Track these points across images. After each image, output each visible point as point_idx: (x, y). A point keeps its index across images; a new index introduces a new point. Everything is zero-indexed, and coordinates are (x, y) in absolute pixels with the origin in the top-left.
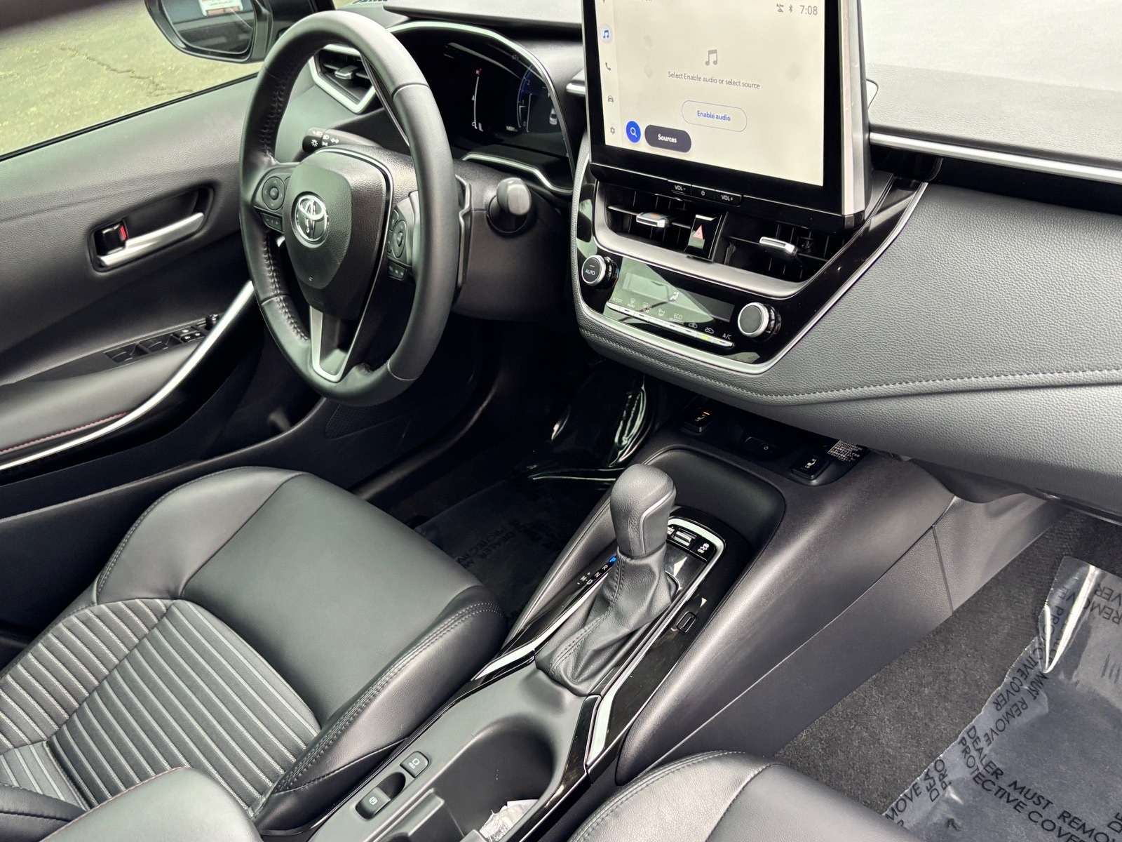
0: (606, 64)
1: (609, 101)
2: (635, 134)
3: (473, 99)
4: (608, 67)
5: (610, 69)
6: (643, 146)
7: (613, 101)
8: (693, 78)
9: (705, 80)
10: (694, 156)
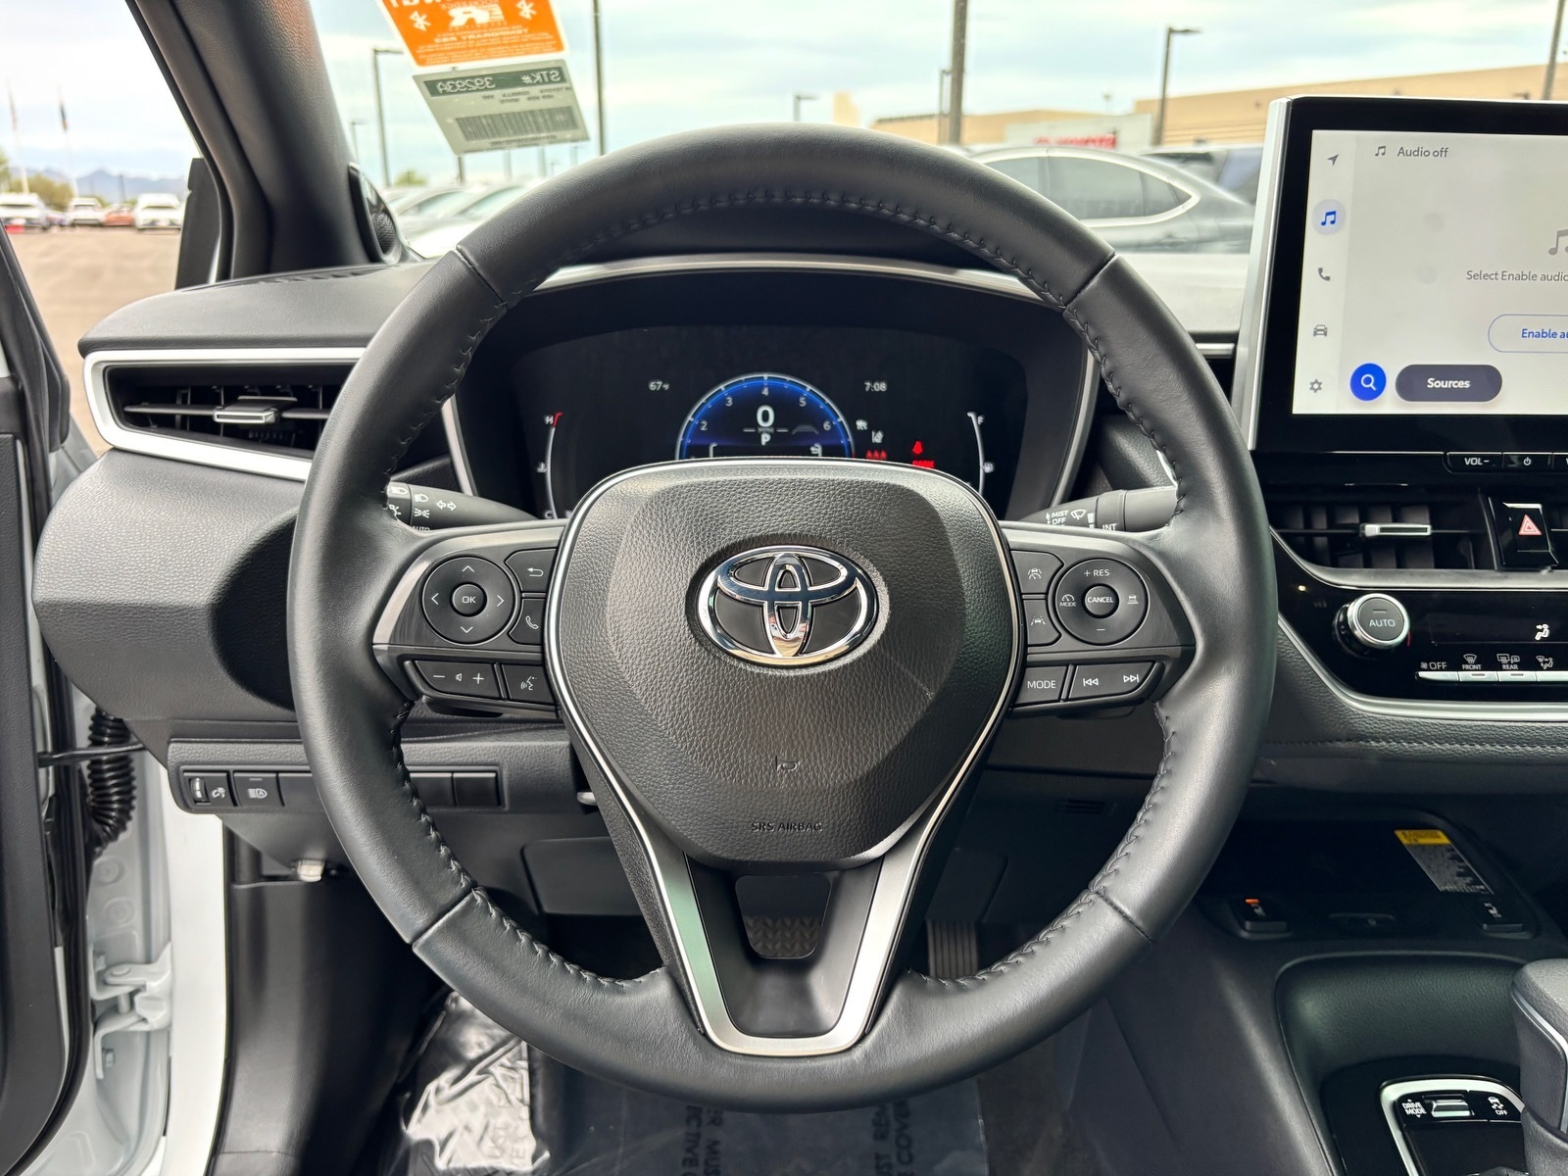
0: (1321, 270)
1: (1315, 334)
2: (1371, 385)
3: (542, 469)
4: (1324, 275)
5: (1328, 278)
6: (1390, 403)
7: (1325, 334)
8: (1520, 277)
9: (1544, 277)
10: (1508, 403)
